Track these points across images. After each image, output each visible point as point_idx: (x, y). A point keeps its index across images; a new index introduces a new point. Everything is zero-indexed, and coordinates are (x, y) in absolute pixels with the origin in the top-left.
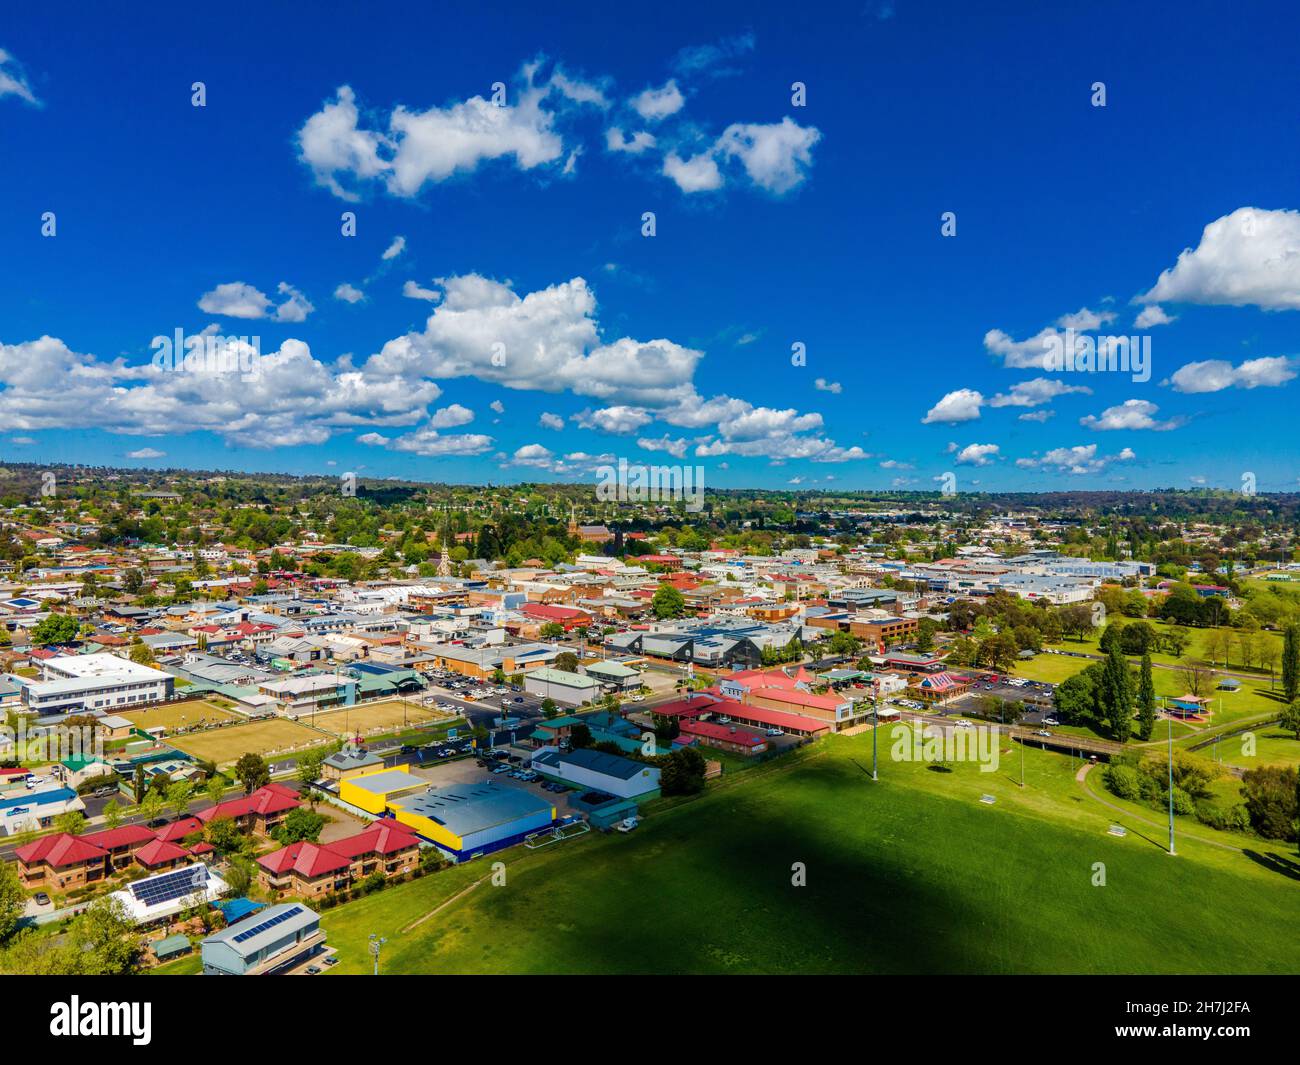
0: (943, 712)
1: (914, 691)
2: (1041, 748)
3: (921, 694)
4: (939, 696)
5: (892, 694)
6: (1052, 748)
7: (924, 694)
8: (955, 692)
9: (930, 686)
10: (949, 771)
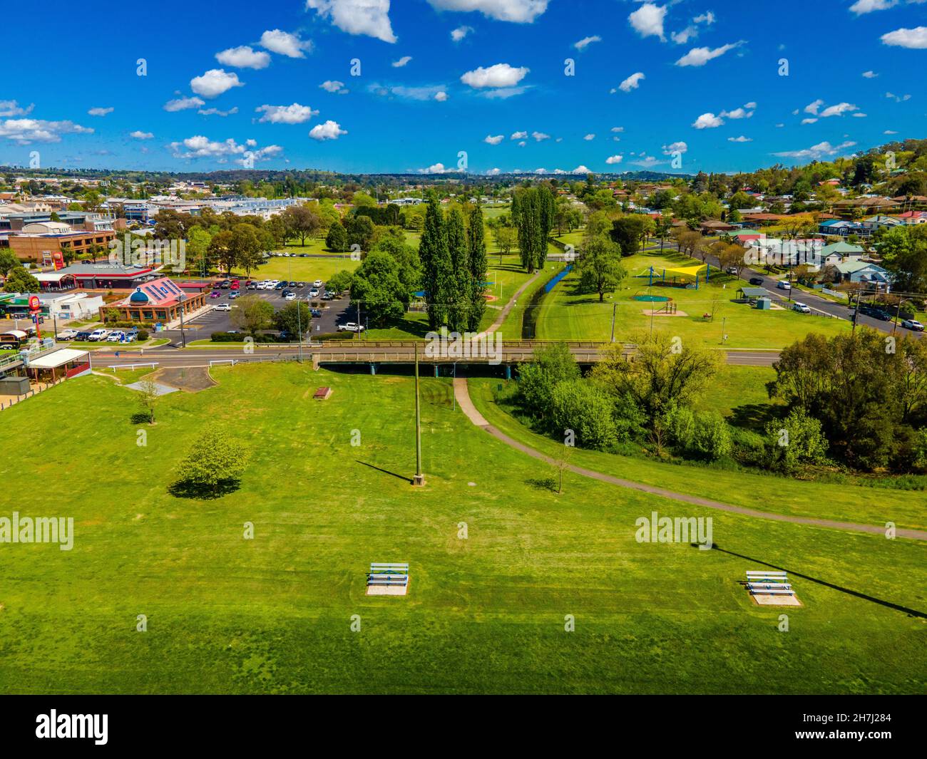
0: (177, 339)
1: (117, 313)
2: (369, 372)
3: (130, 317)
4: (163, 314)
5: (76, 324)
6: (385, 369)
7: (136, 314)
8: (190, 305)
9: (145, 300)
10: (228, 485)
